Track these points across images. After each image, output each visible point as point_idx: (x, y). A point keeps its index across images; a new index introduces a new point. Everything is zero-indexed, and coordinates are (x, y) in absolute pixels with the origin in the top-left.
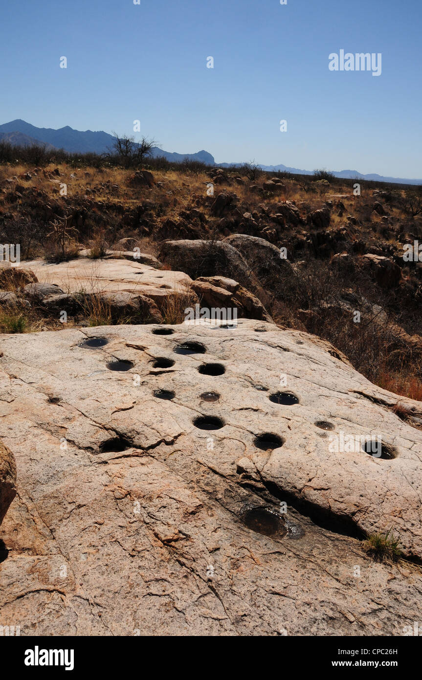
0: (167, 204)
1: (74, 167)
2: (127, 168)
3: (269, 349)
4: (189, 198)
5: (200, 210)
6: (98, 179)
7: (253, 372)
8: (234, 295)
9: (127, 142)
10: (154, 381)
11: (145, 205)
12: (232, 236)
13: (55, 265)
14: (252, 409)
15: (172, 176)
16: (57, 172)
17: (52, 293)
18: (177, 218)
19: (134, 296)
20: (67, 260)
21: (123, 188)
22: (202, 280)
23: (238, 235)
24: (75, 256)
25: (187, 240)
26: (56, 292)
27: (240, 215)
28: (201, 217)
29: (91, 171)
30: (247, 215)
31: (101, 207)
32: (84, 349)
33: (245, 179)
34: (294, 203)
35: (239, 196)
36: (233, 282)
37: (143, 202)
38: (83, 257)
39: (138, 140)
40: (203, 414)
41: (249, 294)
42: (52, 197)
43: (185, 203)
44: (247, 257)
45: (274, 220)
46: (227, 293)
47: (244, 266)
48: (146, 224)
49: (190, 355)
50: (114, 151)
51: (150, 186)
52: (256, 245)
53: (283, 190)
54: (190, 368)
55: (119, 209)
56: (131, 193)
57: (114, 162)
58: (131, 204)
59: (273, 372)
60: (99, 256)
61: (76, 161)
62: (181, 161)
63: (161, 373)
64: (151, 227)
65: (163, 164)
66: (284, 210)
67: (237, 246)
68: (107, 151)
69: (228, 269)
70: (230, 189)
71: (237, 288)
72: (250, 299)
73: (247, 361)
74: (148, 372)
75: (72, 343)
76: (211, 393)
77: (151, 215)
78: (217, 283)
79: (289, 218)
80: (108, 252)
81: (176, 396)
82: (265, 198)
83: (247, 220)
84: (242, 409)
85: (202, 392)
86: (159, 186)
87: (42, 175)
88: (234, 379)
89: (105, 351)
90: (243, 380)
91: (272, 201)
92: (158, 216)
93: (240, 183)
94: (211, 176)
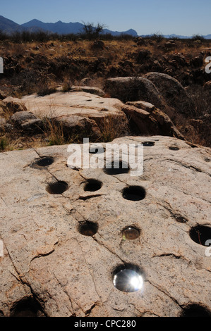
0: (112, 58)
1: (62, 41)
2: (90, 40)
3: (183, 169)
4: (124, 54)
5: (130, 60)
6: (74, 47)
7: (171, 197)
8: (151, 114)
9: (90, 27)
10: (82, 208)
11: (100, 59)
12: (148, 74)
13: (42, 97)
14: (174, 256)
15: (114, 43)
16: (52, 45)
17: (28, 118)
18: (117, 66)
19: (82, 118)
20: (49, 94)
21: (88, 51)
22: (129, 104)
23: (152, 73)
24: (54, 91)
25: (120, 78)
26: (31, 118)
27: (152, 62)
28: (130, 64)
29: (70, 43)
30: (156, 62)
31: (76, 62)
32: (33, 169)
33: (154, 42)
34: (182, 54)
35: (151, 51)
36: (150, 105)
37: (99, 58)
38: (59, 91)
39: (95, 25)
40: (123, 261)
41: (162, 113)
42: (50, 58)
43: (122, 57)
44: (159, 87)
45: (171, 64)
46: (146, 113)
47: (156, 92)
48: (101, 70)
49: (116, 176)
50: (83, 32)
51: (103, 49)
52: (164, 79)
53: (176, 46)
54: (114, 192)
55: (85, 62)
56: (92, 54)
57: (83, 37)
58: (92, 59)
59: (189, 197)
60: (67, 90)
61: (63, 38)
62: (119, 35)
63: (89, 197)
64: (103, 71)
65: (110, 36)
66: (177, 58)
67: (152, 80)
68: (79, 32)
69: (146, 95)
70: (146, 48)
71: (153, 109)
72: (162, 117)
73: (164, 182)
74: (78, 197)
75: (26, 164)
76: (132, 227)
77: (103, 65)
78: (139, 106)
79: (179, 63)
80: (73, 87)
81: (99, 231)
82: (165, 52)
83: (156, 65)
84: (163, 255)
85: (124, 225)
86: (107, 48)
87: (44, 46)
88: (154, 206)
89: (49, 171)
90: (163, 208)
91: (170, 53)
92: (107, 65)
93: (151, 44)
94: (136, 42)
